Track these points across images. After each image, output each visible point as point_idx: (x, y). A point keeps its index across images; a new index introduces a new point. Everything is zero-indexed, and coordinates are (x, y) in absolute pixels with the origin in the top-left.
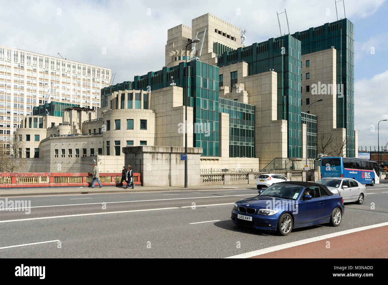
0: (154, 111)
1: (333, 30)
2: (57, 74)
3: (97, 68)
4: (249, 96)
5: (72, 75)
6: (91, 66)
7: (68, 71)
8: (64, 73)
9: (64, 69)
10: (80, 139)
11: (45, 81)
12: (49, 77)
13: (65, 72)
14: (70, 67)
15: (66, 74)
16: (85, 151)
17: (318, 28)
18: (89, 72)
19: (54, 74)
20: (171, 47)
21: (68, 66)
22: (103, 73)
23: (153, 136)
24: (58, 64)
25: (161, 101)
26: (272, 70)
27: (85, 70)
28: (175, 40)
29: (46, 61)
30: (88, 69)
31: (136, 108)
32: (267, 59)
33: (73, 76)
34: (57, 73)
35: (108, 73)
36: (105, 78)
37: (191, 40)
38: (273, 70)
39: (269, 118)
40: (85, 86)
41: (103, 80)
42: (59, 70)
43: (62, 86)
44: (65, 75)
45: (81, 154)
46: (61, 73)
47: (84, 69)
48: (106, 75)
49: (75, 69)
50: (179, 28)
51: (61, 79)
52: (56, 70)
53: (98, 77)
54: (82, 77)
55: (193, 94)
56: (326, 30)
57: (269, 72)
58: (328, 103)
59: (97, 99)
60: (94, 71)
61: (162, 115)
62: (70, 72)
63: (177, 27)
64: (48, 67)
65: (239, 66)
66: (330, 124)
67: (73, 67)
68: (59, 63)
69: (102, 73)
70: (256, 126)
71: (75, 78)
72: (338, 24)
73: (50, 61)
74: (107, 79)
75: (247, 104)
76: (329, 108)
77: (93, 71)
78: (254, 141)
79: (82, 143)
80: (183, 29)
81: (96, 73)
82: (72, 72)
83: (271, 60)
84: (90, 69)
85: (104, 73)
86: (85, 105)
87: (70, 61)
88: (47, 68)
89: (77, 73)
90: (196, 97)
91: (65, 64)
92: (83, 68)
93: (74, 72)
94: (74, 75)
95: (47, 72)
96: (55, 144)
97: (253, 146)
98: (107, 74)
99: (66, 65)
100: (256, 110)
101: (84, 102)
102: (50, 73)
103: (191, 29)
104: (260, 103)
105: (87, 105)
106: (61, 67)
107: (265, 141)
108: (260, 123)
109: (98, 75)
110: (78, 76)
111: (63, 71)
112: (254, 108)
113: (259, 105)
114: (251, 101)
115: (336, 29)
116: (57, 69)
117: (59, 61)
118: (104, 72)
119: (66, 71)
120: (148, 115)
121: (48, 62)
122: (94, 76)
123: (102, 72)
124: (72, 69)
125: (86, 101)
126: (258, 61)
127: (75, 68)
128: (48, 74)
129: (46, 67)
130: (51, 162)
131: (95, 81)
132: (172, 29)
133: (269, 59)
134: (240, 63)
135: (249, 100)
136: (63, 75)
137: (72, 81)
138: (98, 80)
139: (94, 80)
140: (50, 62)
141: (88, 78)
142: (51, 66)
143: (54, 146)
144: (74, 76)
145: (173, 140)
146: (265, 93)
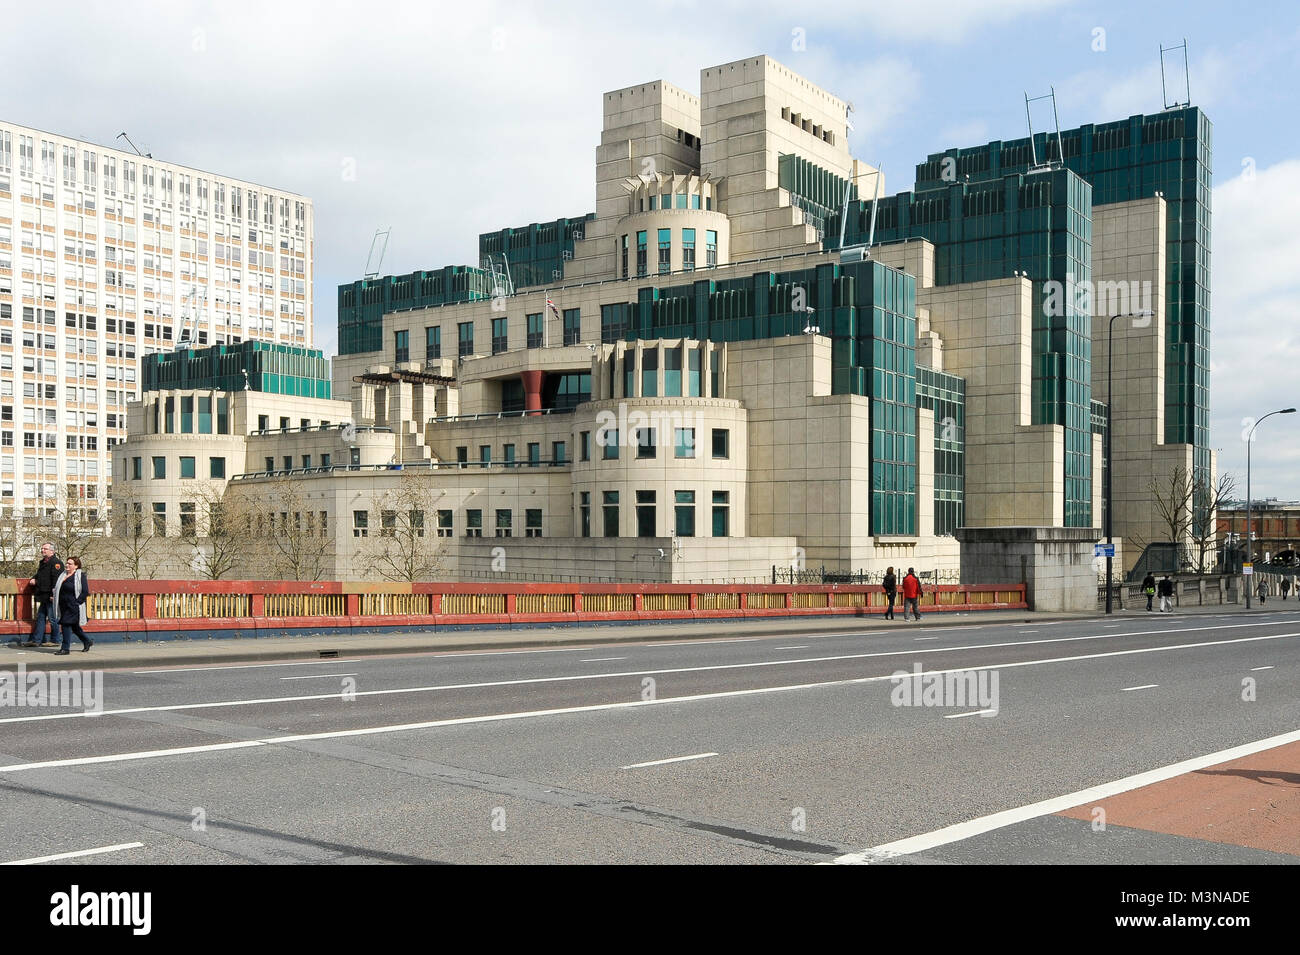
0: (744, 404)
1: (1158, 139)
2: (125, 214)
3: (264, 193)
4: (944, 348)
5: (177, 218)
6: (242, 185)
7: (164, 205)
8: (149, 212)
9: (151, 196)
10: (456, 478)
11: (84, 240)
12: (99, 225)
13: (155, 206)
14: (170, 188)
15: (156, 214)
16: (474, 516)
17: (1109, 129)
18: (236, 209)
19: (117, 213)
20: (619, 154)
21: (164, 186)
22: (285, 211)
23: (743, 476)
24: (130, 176)
25: (767, 376)
26: (1020, 274)
27: (223, 200)
28: (635, 133)
29: (86, 163)
30: (234, 197)
31: (691, 395)
32: (999, 237)
33: (182, 224)
34: (128, 212)
35: (300, 214)
36: (292, 233)
37: (699, 140)
38: (1025, 273)
39: (1011, 416)
40: (222, 261)
41: (285, 240)
42: (133, 198)
43: (146, 261)
44: (154, 220)
45: (460, 525)
46: (142, 211)
47: (220, 196)
48: (293, 222)
49: (186, 198)
50: (649, 93)
51: (143, 235)
52: (124, 200)
53: (266, 227)
54: (214, 227)
55: (865, 357)
56: (1136, 136)
57: (1011, 281)
58: (1142, 366)
59: (267, 311)
60: (253, 202)
61: (771, 417)
62: (170, 206)
63: (643, 88)
64: (93, 189)
65: (911, 254)
66: (1150, 432)
67: (182, 190)
68: (133, 174)
69: (282, 213)
70: (969, 440)
71: (188, 232)
72: (1171, 123)
73: (101, 163)
74: (297, 234)
75: (940, 371)
76: (1146, 381)
77: (250, 206)
78: (963, 486)
79: (465, 492)
80: (667, 98)
81: (261, 212)
82: (177, 206)
83: (1011, 242)
84: (240, 198)
85: (288, 215)
86: (226, 333)
87: (171, 167)
88: (90, 192)
89: (194, 212)
90: (872, 366)
91: (152, 178)
92: (217, 193)
93: (185, 207)
94: (185, 220)
95: (90, 205)
96: (352, 493)
97: (961, 501)
98: (297, 217)
99: (158, 182)
100: (969, 392)
101: (221, 323)
102: (100, 208)
103: (699, 102)
104: (982, 371)
105: (232, 335)
106: (140, 188)
107: (998, 488)
108: (983, 431)
109: (268, 219)
110: (199, 222)
111: (148, 205)
112: (964, 385)
113: (978, 377)
114: (953, 364)
115: (1164, 138)
116: (126, 197)
117: (131, 167)
118: (288, 210)
119: (157, 204)
120: (731, 415)
121: (94, 170)
122: (256, 225)
123: (282, 208)
124: (178, 196)
125: (227, 316)
126: (969, 241)
127: (188, 192)
128: (94, 213)
129: (86, 188)
130: (339, 551)
131: (259, 241)
132: (620, 93)
133: (1004, 236)
134: (914, 245)
135: (944, 359)
136: (148, 217)
137: (176, 241)
138: (267, 239)
139: (253, 237)
140: (100, 170)
141: (235, 231)
142: (106, 184)
143: (349, 500)
144: (185, 224)
145: (812, 491)
146: (1000, 343)
